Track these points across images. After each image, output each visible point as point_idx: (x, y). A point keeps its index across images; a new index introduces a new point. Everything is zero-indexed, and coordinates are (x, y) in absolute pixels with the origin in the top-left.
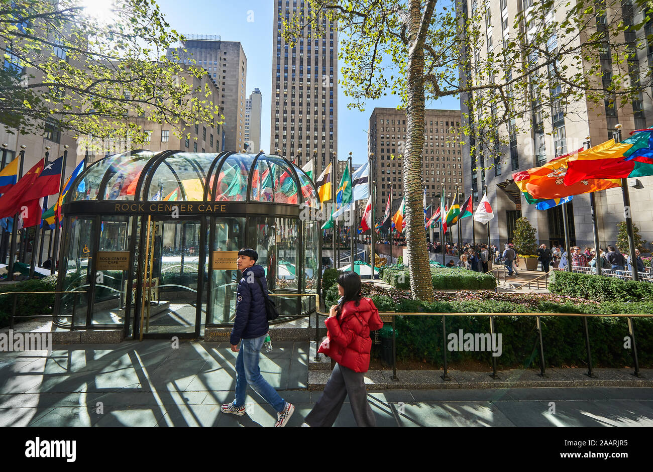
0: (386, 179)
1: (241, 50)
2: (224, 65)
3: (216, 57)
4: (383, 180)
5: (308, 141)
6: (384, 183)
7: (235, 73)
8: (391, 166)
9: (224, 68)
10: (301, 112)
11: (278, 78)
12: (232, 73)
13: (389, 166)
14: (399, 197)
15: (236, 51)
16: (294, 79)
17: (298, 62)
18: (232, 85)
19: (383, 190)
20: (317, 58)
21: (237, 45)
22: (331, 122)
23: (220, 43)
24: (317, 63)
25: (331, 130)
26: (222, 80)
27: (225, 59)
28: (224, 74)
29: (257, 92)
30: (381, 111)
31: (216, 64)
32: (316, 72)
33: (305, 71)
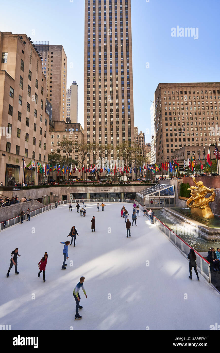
0: (169, 134)
1: (62, 50)
2: (52, 61)
3: (46, 56)
4: (167, 135)
5: (112, 106)
6: (168, 137)
7: (59, 66)
8: (173, 125)
9: (51, 63)
10: (106, 86)
11: (89, 62)
12: (57, 66)
13: (171, 125)
14: (180, 148)
15: (59, 51)
16: (100, 62)
17: (103, 50)
18: (58, 75)
19: (168, 143)
20: (116, 46)
21: (60, 47)
22: (129, 92)
23: (48, 46)
24: (116, 50)
25: (129, 97)
26: (50, 72)
27: (52, 57)
28: (52, 68)
29: (75, 83)
30: (164, 86)
31: (46, 61)
32: (117, 56)
33: (108, 56)
